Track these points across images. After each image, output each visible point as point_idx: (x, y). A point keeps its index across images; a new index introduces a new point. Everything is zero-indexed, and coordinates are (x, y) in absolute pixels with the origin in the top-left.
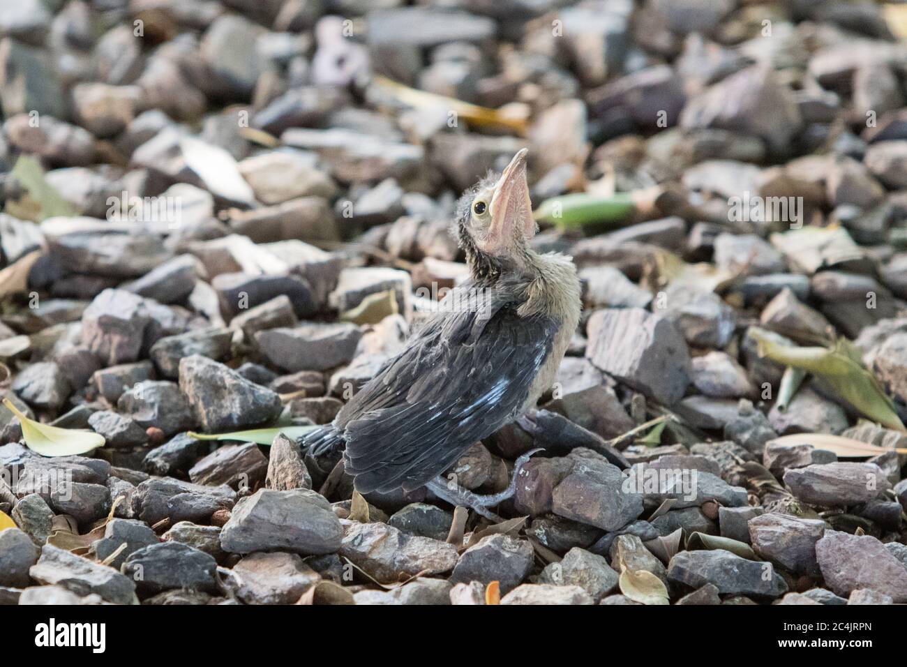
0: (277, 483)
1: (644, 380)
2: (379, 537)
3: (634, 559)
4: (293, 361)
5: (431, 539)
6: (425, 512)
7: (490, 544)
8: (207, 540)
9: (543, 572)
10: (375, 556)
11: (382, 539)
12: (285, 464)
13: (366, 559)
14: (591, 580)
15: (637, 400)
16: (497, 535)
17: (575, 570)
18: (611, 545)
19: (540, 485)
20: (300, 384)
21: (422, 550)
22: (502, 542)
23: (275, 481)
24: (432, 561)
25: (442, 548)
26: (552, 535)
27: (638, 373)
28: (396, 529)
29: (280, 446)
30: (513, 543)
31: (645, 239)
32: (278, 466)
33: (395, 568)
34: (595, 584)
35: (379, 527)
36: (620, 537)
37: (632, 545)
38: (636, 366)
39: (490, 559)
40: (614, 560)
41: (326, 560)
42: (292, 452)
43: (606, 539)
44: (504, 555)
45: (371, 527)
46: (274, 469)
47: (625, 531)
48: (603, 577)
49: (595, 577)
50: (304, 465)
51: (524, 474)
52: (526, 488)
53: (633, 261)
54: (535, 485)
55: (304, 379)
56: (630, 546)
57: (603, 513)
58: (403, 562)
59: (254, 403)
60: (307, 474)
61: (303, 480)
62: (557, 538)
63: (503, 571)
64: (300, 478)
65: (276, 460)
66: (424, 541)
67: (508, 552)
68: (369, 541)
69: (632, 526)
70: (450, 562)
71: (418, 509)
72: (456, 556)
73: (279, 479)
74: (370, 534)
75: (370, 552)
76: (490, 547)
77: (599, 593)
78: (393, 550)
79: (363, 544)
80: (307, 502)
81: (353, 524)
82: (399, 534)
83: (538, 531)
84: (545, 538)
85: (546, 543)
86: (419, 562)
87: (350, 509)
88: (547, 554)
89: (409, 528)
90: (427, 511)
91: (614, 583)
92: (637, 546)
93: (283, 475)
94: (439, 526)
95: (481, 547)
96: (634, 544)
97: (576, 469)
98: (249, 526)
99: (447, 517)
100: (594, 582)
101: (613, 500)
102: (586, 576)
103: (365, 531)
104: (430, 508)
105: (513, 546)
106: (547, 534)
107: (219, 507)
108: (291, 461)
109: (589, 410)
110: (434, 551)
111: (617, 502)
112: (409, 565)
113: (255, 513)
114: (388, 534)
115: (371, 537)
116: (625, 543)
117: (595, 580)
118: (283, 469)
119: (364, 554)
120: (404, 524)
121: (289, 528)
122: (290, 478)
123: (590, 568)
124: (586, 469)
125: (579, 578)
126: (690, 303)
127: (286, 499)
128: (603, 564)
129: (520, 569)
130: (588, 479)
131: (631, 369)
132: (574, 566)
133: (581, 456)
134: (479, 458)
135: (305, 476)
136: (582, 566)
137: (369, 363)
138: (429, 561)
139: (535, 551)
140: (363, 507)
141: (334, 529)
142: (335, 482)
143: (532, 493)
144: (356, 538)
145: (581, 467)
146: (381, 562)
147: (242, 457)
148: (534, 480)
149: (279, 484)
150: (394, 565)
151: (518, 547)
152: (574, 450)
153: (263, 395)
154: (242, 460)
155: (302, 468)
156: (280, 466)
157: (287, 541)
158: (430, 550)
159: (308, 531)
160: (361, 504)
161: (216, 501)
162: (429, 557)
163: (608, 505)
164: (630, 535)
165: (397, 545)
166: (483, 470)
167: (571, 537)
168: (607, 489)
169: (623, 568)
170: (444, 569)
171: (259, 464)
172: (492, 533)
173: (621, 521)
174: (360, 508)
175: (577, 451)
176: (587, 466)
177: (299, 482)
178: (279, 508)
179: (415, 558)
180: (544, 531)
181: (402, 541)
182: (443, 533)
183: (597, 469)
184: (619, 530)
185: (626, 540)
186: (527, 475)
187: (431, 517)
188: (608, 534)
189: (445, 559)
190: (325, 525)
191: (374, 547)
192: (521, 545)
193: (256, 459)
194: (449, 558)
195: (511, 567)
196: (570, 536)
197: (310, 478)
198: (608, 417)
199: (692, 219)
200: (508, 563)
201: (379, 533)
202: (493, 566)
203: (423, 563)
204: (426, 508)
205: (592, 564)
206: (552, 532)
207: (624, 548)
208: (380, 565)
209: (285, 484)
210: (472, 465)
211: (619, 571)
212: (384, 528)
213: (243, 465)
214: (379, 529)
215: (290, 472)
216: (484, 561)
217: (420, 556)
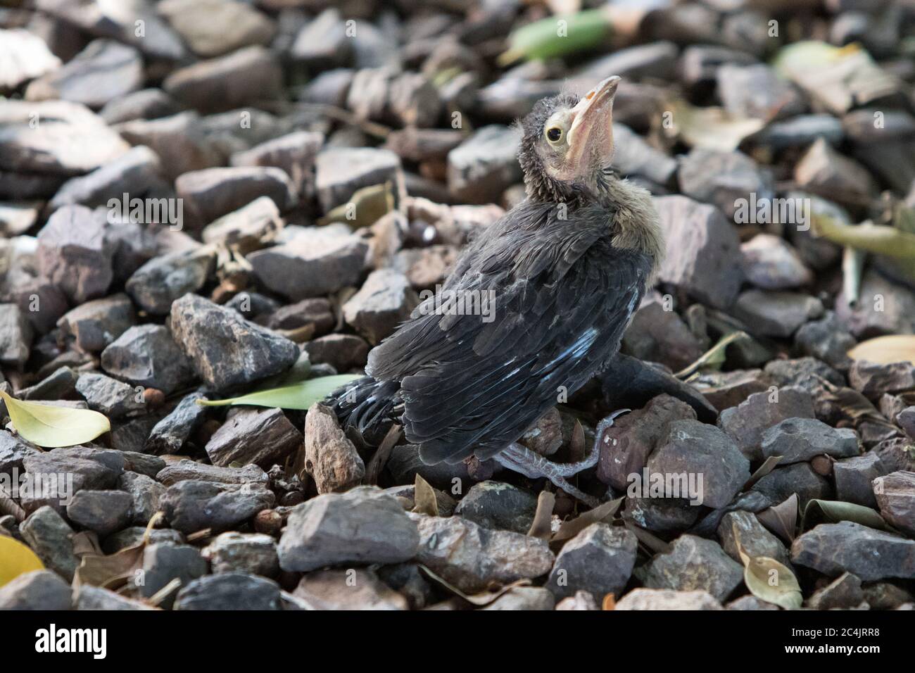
0: (323, 468)
1: (700, 286)
2: (457, 536)
3: (752, 542)
4: (291, 285)
5: (517, 534)
6: (498, 493)
7: (591, 541)
8: (261, 557)
9: (652, 568)
10: (456, 561)
11: (461, 537)
12: (331, 444)
13: (446, 565)
14: (712, 578)
15: (695, 312)
16: (594, 528)
17: (691, 565)
18: (720, 523)
19: (631, 457)
20: (307, 317)
21: (509, 550)
22: (602, 536)
23: (320, 465)
24: (524, 565)
25: (531, 546)
26: (653, 517)
27: (694, 279)
28: (475, 524)
29: (322, 423)
30: (614, 535)
31: (634, 75)
32: (322, 447)
33: (482, 576)
34: (717, 583)
35: (455, 523)
36: (732, 514)
37: (748, 525)
38: (691, 271)
39: (592, 558)
40: (727, 543)
41: (403, 572)
42: (337, 431)
43: (713, 517)
44: (608, 554)
45: (446, 523)
46: (317, 451)
47: (735, 506)
48: (725, 573)
49: (716, 573)
50: (353, 446)
51: (611, 442)
52: (616, 461)
53: (635, 109)
54: (625, 456)
55: (310, 310)
56: (744, 525)
57: (713, 490)
58: (491, 567)
59: (271, 358)
60: (358, 457)
61: (355, 466)
62: (658, 520)
63: (609, 572)
64: (351, 463)
65: (318, 440)
66: (509, 537)
67: (611, 548)
68: (446, 542)
69: (743, 500)
70: (544, 564)
71: (491, 491)
72: (549, 555)
73: (325, 464)
74: (446, 533)
75: (450, 557)
76: (591, 544)
77: (723, 593)
78: (476, 552)
79: (441, 546)
80: (378, 507)
81: (423, 520)
82: (480, 531)
83: (635, 513)
84: (643, 520)
85: (644, 525)
86: (508, 566)
87: (414, 498)
88: (654, 542)
89: (482, 515)
90: (501, 492)
91: (738, 580)
92: (753, 525)
93: (329, 459)
94: (515, 509)
95: (580, 546)
96: (750, 524)
97: (674, 437)
98: (313, 544)
99: (523, 497)
100: (716, 580)
101: (721, 471)
102: (704, 571)
103: (439, 529)
104: (503, 487)
105: (615, 539)
106: (645, 515)
107: (261, 505)
108: (337, 441)
109: (648, 333)
110: (523, 550)
111: (725, 473)
112: (498, 570)
113: (322, 528)
114: (467, 531)
115: (447, 536)
116: (739, 523)
117: (717, 577)
118: (329, 452)
119: (443, 559)
120: (477, 511)
121: (361, 541)
122: (338, 463)
123: (708, 562)
124: (685, 436)
125: (696, 575)
126: (723, 172)
127: (354, 508)
128: (722, 555)
129: (626, 567)
130: (690, 449)
131: (685, 274)
132: (689, 559)
133: (665, 409)
134: (548, 419)
135: (356, 459)
136: (699, 560)
137: (387, 289)
138: (522, 565)
139: (640, 542)
140: (428, 494)
141: (411, 537)
142: (385, 457)
143: (623, 465)
144: (431, 539)
145: (679, 434)
146: (465, 568)
147: (268, 429)
148: (624, 450)
149: (326, 470)
150: (480, 572)
151: (620, 539)
152: (656, 399)
153: (280, 347)
154: (268, 432)
155: (351, 449)
156: (324, 448)
157: (358, 555)
158: (518, 549)
159: (383, 543)
160: (426, 491)
161: (257, 498)
162: (520, 559)
163: (716, 480)
164: (743, 512)
165: (480, 546)
166: (556, 435)
167: (675, 519)
168: (713, 461)
169: (745, 559)
170: (539, 573)
171: (288, 436)
172: (588, 523)
173: (729, 496)
174: (425, 497)
175: (658, 402)
176: (685, 432)
177: (351, 468)
178: (348, 518)
179: (504, 561)
180: (642, 512)
181: (484, 538)
182: (521, 517)
183: (698, 435)
184: (729, 505)
185: (739, 518)
186: (615, 443)
187: (505, 499)
188: (715, 511)
189: (537, 560)
190: (402, 533)
191: (453, 549)
192: (623, 536)
193: (284, 429)
194: (542, 558)
195: (616, 567)
196: (673, 517)
197: (362, 462)
198: (670, 339)
199: (684, 41)
200: (612, 561)
201: (457, 531)
202: (596, 567)
203: (514, 567)
204: (501, 487)
205: (711, 557)
206: (651, 513)
207: (740, 529)
208: (464, 573)
209: (333, 470)
210: (544, 429)
211: (742, 564)
212: (461, 524)
213: (270, 438)
214: (455, 525)
215: (337, 455)
216: (585, 561)
217: (509, 559)
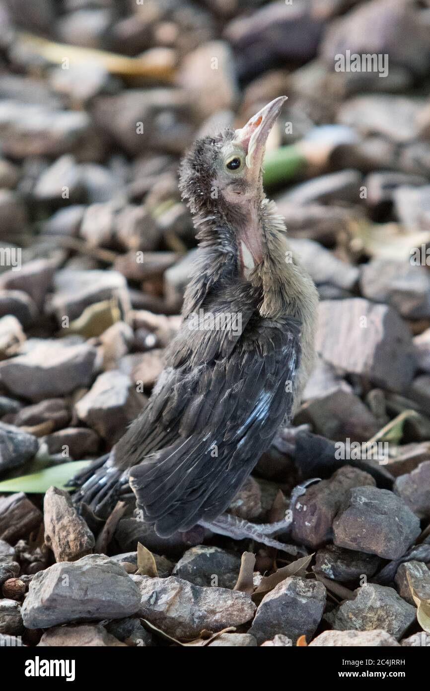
0: (60, 541)
1: (379, 374)
2: (174, 593)
3: (423, 587)
4: (33, 389)
5: (224, 589)
6: (208, 556)
7: (286, 592)
8: (8, 618)
9: (339, 612)
10: (173, 614)
11: (176, 595)
12: (65, 521)
13: (165, 618)
14: (389, 618)
15: (376, 397)
16: (289, 581)
17: (371, 608)
18: (396, 572)
19: (319, 519)
20: (47, 415)
21: (218, 602)
22: (296, 587)
23: (57, 539)
24: (231, 614)
25: (236, 599)
26: (339, 570)
27: (373, 368)
28: (188, 582)
29: (57, 504)
30: (306, 586)
31: (325, 200)
32: (58, 523)
33: (195, 626)
34: (394, 622)
35: (172, 582)
36: (405, 564)
37: (419, 573)
38: (371, 362)
39: (288, 607)
40: (403, 589)
41: (128, 625)
42: (70, 509)
43: (390, 567)
44: (301, 602)
45: (164, 583)
46: (54, 527)
47: (409, 557)
48: (400, 614)
49: (393, 615)
50: (84, 521)
51: (302, 508)
52: (307, 523)
53: (324, 227)
54: (314, 520)
55: (50, 409)
56: (417, 573)
57: (388, 544)
58: (202, 618)
59: (15, 451)
60: (89, 530)
61: (86, 538)
62: (344, 571)
63: (302, 617)
64: (83, 536)
65: (54, 518)
66: (218, 592)
67: (303, 597)
68: (164, 598)
69: (415, 552)
70: (248, 613)
71: (202, 554)
72: (252, 605)
73: (61, 537)
74: (164, 591)
75: (168, 611)
76: (286, 594)
77: (399, 630)
78: (189, 606)
79: (160, 602)
80: (104, 571)
81: (145, 580)
82: (192, 587)
83: (324, 567)
84: (331, 572)
85: (332, 577)
86: (217, 616)
87: (136, 563)
88: (341, 591)
89: (195, 575)
90: (211, 554)
91: (412, 619)
92: (424, 572)
93: (65, 534)
94: (223, 568)
95: (277, 596)
96: (421, 572)
97: (354, 502)
98: (50, 605)
99: (230, 558)
100: (392, 620)
101: (395, 528)
102: (383, 613)
103: (158, 588)
104: (212, 550)
105: (307, 589)
106: (333, 568)
107: (8, 574)
108: (70, 518)
109: (335, 416)
110: (230, 602)
111: (399, 530)
112: (209, 620)
113: (56, 591)
114: (181, 589)
115: (165, 594)
116: (412, 571)
117: (394, 617)
118: (63, 528)
119: (162, 612)
120: (191, 571)
121: (91, 600)
122: (72, 537)
123: (386, 605)
124: (364, 499)
125: (376, 617)
126: (398, 277)
127: (83, 573)
128: (397, 598)
129: (317, 612)
130: (367, 511)
131: (366, 365)
132: (369, 604)
133: (348, 478)
134: (250, 491)
135: (87, 532)
136: (378, 604)
138: (228, 615)
139: (328, 590)
140: (149, 559)
141: (133, 595)
142: (112, 530)
143: (312, 527)
144: (151, 597)
145: (358, 498)
146: (181, 620)
147: (13, 510)
148: (313, 515)
149: (61, 543)
150: (194, 622)
151: (311, 590)
152: (340, 470)
153: (22, 441)
154: (14, 513)
155: (82, 524)
156: (60, 524)
157: (89, 612)
158: (226, 602)
159: (109, 601)
160: (147, 557)
161: (4, 569)
162: (227, 610)
163: (391, 536)
164: (415, 562)
165: (193, 600)
166: (256, 504)
167: (358, 570)
168: (388, 520)
169: (418, 601)
170: (243, 621)
171: (31, 515)
172: (283, 577)
173: (403, 549)
174: (146, 561)
175: (343, 472)
176: (364, 497)
177: (82, 540)
178: (79, 582)
179: (213, 612)
180: (330, 566)
181: (196, 594)
182: (228, 574)
183: (374, 499)
184: (403, 557)
185: (411, 567)
186: (305, 509)
187: (215, 560)
188: (392, 562)
189: (242, 610)
190: (125, 593)
191: (170, 604)
192: (314, 587)
193: (27, 510)
194: (246, 608)
195: (309, 613)
196: (356, 568)
197: (92, 534)
198: (354, 420)
199: (366, 169)
200: (305, 608)
201: (173, 589)
202: (291, 614)
203: (222, 617)
204: (210, 551)
205: (388, 601)
206: (338, 567)
207: (412, 576)
208: (180, 623)
209: (68, 542)
210: (245, 500)
211: (416, 607)
212: (176, 583)
213: (15, 518)
214: (171, 585)
215: (71, 530)
216: (282, 609)
217: (218, 610)
